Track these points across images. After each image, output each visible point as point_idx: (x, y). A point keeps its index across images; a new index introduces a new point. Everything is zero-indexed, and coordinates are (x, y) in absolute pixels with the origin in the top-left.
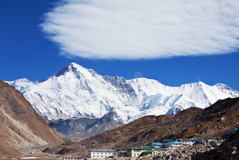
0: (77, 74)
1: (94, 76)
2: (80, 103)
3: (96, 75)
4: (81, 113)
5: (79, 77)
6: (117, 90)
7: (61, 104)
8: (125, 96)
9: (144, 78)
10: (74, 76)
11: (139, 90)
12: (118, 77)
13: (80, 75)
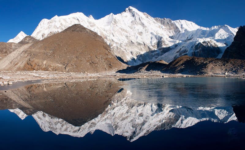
0: (133, 13)
1: (147, 17)
2: (133, 34)
3: (149, 17)
4: (133, 41)
5: (134, 16)
6: (165, 28)
7: (114, 34)
8: (172, 32)
9: (185, 20)
10: (130, 15)
11: (182, 28)
12: (165, 19)
13: (135, 14)
